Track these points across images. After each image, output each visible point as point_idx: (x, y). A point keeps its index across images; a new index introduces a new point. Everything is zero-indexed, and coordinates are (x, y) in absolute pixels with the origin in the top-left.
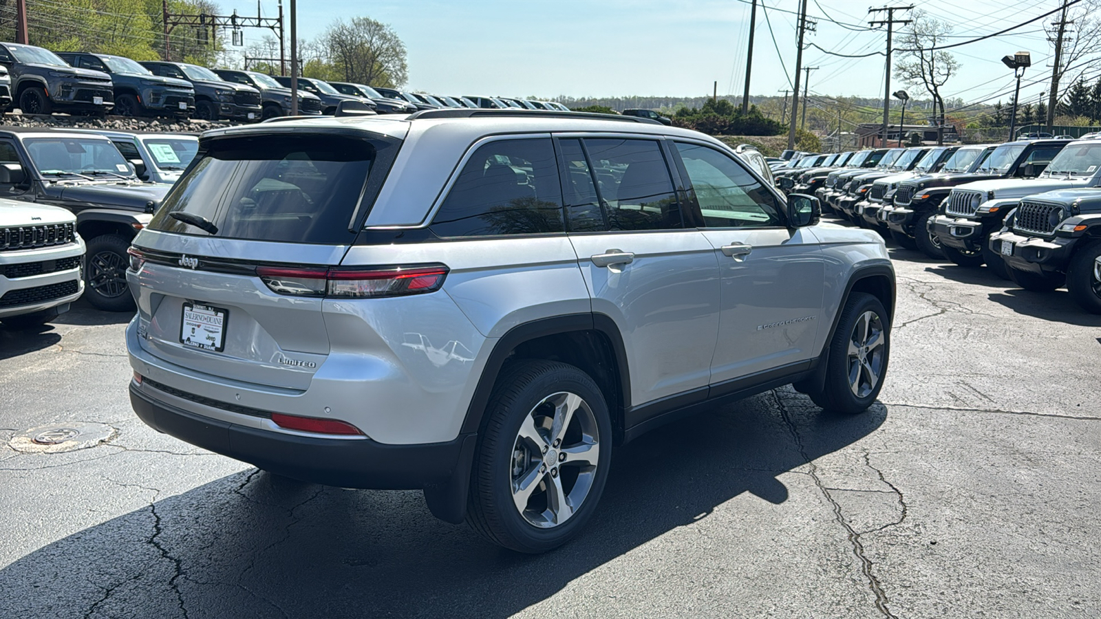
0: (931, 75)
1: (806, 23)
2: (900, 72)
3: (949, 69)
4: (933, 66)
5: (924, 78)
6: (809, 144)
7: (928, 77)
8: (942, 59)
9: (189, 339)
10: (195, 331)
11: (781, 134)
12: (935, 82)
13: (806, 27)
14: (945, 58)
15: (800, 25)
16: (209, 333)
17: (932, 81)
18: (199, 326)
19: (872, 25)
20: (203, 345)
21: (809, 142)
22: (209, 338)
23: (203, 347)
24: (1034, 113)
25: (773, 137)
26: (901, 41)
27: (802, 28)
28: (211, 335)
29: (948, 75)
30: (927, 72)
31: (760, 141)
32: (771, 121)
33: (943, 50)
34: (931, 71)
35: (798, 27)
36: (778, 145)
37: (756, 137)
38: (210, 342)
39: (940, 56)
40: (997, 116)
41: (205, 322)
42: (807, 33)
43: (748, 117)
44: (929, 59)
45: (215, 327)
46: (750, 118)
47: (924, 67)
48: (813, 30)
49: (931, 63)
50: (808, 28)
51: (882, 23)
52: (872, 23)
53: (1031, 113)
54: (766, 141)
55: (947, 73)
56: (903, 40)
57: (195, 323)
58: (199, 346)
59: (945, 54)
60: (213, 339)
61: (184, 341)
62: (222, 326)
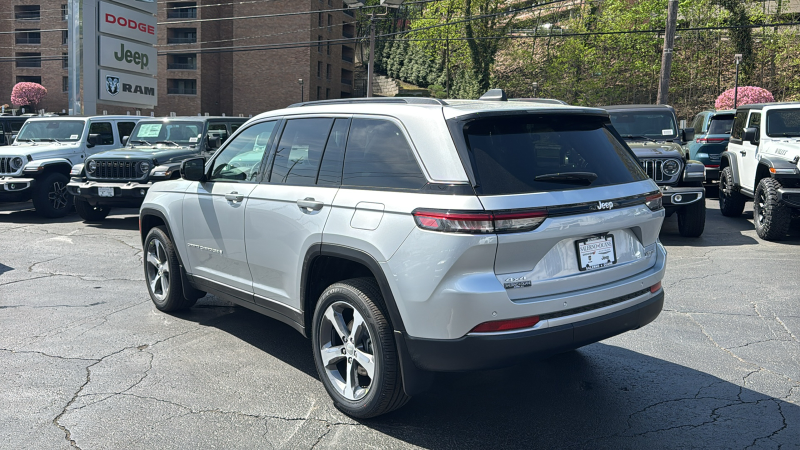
9: (588, 266)
10: (592, 258)
16: (603, 255)
18: (594, 253)
20: (603, 264)
22: (604, 258)
23: (603, 266)
28: (605, 255)
38: (606, 260)
41: (598, 248)
45: (607, 249)
57: (589, 252)
58: (600, 266)
60: (607, 257)
61: (585, 269)
62: (612, 246)
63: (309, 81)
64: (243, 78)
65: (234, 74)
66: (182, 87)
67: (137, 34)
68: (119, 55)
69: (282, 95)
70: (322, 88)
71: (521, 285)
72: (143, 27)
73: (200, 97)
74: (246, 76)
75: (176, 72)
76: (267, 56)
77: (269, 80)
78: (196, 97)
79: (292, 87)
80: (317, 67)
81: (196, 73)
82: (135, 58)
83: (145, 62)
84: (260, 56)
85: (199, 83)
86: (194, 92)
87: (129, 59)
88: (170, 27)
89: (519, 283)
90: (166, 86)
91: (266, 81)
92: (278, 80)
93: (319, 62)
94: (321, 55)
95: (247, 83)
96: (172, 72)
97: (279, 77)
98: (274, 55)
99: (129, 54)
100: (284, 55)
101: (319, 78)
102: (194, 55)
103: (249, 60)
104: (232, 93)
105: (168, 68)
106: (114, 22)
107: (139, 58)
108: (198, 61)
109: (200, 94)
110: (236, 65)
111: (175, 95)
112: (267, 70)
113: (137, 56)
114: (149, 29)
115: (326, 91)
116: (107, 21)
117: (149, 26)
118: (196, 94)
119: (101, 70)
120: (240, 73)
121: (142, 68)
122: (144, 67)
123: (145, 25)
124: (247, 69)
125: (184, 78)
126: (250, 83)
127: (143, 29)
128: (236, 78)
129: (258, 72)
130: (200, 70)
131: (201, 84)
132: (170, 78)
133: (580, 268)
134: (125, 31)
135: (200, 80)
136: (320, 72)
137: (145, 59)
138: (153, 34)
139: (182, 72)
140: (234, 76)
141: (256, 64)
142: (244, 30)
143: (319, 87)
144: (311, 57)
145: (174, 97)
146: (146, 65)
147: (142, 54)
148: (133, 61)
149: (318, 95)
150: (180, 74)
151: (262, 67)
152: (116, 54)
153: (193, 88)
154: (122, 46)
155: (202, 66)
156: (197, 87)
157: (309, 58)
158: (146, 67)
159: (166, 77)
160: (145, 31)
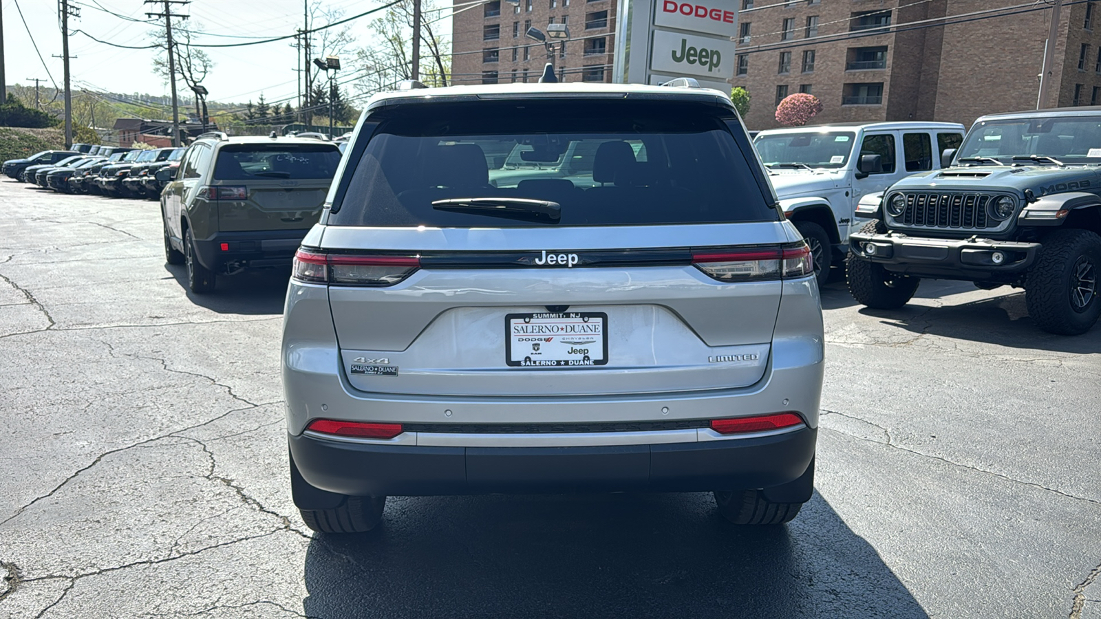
0: (190, 71)
1: (68, 7)
2: (159, 66)
3: (205, 67)
4: (190, 63)
5: (183, 74)
6: (88, 138)
7: (187, 75)
8: (198, 56)
9: (527, 359)
10: (540, 346)
11: (52, 126)
12: (194, 79)
13: (69, 11)
14: (200, 55)
15: (61, 8)
17: (191, 77)
19: (149, 17)
20: (567, 361)
21: (88, 135)
23: (566, 364)
24: (283, 113)
25: (45, 130)
26: (155, 35)
27: (65, 12)
28: (576, 347)
29: (205, 72)
30: (185, 69)
31: (31, 133)
32: (37, 112)
33: (198, 48)
34: (188, 67)
35: (59, 11)
36: (53, 138)
37: (26, 129)
38: (579, 356)
39: (196, 53)
40: (249, 114)
42: (70, 19)
43: (10, 107)
44: (185, 55)
45: (585, 337)
46: (12, 108)
47: (182, 63)
48: (77, 15)
49: (188, 59)
50: (71, 13)
51: (160, 15)
52: (149, 15)
53: (280, 113)
54: (39, 133)
55: (204, 70)
56: (157, 35)
57: (534, 337)
58: (560, 364)
59: (199, 52)
61: (518, 363)
62: (601, 333)
63: (1060, 76)
64: (954, 77)
65: (940, 71)
66: (863, 94)
67: (707, 24)
68: (679, 55)
69: (1013, 101)
70: (1085, 86)
71: (377, 371)
72: (716, 15)
73: (886, 108)
74: (958, 73)
75: (858, 74)
76: (995, 42)
77: (995, 78)
78: (880, 108)
79: (1030, 87)
80: (1079, 54)
81: (884, 74)
82: (701, 57)
83: (715, 61)
84: (984, 42)
85: (886, 88)
86: (878, 101)
87: (692, 58)
88: (855, 11)
89: (375, 367)
90: (841, 94)
91: (989, 79)
92: (1009, 77)
93: (1084, 46)
94: (1090, 34)
95: (959, 83)
96: (851, 74)
97: (1011, 72)
98: (1008, 39)
99: (692, 52)
100: (1023, 38)
101: (1080, 70)
102: (884, 49)
103: (965, 50)
104: (935, 99)
105: (847, 69)
106: (675, 10)
107: (706, 57)
108: (889, 57)
109: (886, 104)
110: (945, 59)
111: (853, 105)
112: (993, 63)
113: (704, 53)
114: (725, 16)
115: (1092, 91)
116: (665, 10)
117: (725, 13)
118: (881, 103)
119: (652, 76)
120: (950, 70)
121: (710, 70)
122: (713, 67)
123: (720, 11)
124: (962, 63)
125: (867, 81)
126: (964, 83)
127: (717, 17)
128: (943, 77)
129: (978, 66)
130: (891, 69)
131: (890, 89)
132: (848, 82)
133: (509, 361)
134: (691, 22)
135: (889, 83)
136: (1085, 61)
137: (715, 57)
138: (732, 22)
139: (865, 74)
140: (940, 75)
141: (975, 54)
142: (964, 5)
143: (1078, 86)
144: (1068, 38)
145: (850, 109)
146: (716, 65)
147: (711, 51)
148: (697, 62)
149: (1076, 97)
150: (863, 76)
151: (985, 58)
152: (674, 53)
153: (878, 95)
154: (684, 42)
155: (893, 63)
156: (884, 94)
157: (1065, 40)
158: (717, 68)
159: (843, 81)
160: (719, 19)
